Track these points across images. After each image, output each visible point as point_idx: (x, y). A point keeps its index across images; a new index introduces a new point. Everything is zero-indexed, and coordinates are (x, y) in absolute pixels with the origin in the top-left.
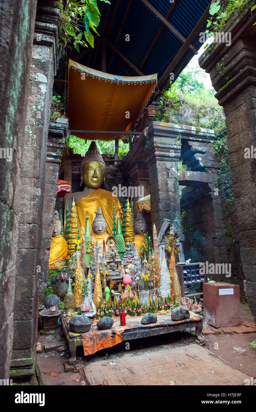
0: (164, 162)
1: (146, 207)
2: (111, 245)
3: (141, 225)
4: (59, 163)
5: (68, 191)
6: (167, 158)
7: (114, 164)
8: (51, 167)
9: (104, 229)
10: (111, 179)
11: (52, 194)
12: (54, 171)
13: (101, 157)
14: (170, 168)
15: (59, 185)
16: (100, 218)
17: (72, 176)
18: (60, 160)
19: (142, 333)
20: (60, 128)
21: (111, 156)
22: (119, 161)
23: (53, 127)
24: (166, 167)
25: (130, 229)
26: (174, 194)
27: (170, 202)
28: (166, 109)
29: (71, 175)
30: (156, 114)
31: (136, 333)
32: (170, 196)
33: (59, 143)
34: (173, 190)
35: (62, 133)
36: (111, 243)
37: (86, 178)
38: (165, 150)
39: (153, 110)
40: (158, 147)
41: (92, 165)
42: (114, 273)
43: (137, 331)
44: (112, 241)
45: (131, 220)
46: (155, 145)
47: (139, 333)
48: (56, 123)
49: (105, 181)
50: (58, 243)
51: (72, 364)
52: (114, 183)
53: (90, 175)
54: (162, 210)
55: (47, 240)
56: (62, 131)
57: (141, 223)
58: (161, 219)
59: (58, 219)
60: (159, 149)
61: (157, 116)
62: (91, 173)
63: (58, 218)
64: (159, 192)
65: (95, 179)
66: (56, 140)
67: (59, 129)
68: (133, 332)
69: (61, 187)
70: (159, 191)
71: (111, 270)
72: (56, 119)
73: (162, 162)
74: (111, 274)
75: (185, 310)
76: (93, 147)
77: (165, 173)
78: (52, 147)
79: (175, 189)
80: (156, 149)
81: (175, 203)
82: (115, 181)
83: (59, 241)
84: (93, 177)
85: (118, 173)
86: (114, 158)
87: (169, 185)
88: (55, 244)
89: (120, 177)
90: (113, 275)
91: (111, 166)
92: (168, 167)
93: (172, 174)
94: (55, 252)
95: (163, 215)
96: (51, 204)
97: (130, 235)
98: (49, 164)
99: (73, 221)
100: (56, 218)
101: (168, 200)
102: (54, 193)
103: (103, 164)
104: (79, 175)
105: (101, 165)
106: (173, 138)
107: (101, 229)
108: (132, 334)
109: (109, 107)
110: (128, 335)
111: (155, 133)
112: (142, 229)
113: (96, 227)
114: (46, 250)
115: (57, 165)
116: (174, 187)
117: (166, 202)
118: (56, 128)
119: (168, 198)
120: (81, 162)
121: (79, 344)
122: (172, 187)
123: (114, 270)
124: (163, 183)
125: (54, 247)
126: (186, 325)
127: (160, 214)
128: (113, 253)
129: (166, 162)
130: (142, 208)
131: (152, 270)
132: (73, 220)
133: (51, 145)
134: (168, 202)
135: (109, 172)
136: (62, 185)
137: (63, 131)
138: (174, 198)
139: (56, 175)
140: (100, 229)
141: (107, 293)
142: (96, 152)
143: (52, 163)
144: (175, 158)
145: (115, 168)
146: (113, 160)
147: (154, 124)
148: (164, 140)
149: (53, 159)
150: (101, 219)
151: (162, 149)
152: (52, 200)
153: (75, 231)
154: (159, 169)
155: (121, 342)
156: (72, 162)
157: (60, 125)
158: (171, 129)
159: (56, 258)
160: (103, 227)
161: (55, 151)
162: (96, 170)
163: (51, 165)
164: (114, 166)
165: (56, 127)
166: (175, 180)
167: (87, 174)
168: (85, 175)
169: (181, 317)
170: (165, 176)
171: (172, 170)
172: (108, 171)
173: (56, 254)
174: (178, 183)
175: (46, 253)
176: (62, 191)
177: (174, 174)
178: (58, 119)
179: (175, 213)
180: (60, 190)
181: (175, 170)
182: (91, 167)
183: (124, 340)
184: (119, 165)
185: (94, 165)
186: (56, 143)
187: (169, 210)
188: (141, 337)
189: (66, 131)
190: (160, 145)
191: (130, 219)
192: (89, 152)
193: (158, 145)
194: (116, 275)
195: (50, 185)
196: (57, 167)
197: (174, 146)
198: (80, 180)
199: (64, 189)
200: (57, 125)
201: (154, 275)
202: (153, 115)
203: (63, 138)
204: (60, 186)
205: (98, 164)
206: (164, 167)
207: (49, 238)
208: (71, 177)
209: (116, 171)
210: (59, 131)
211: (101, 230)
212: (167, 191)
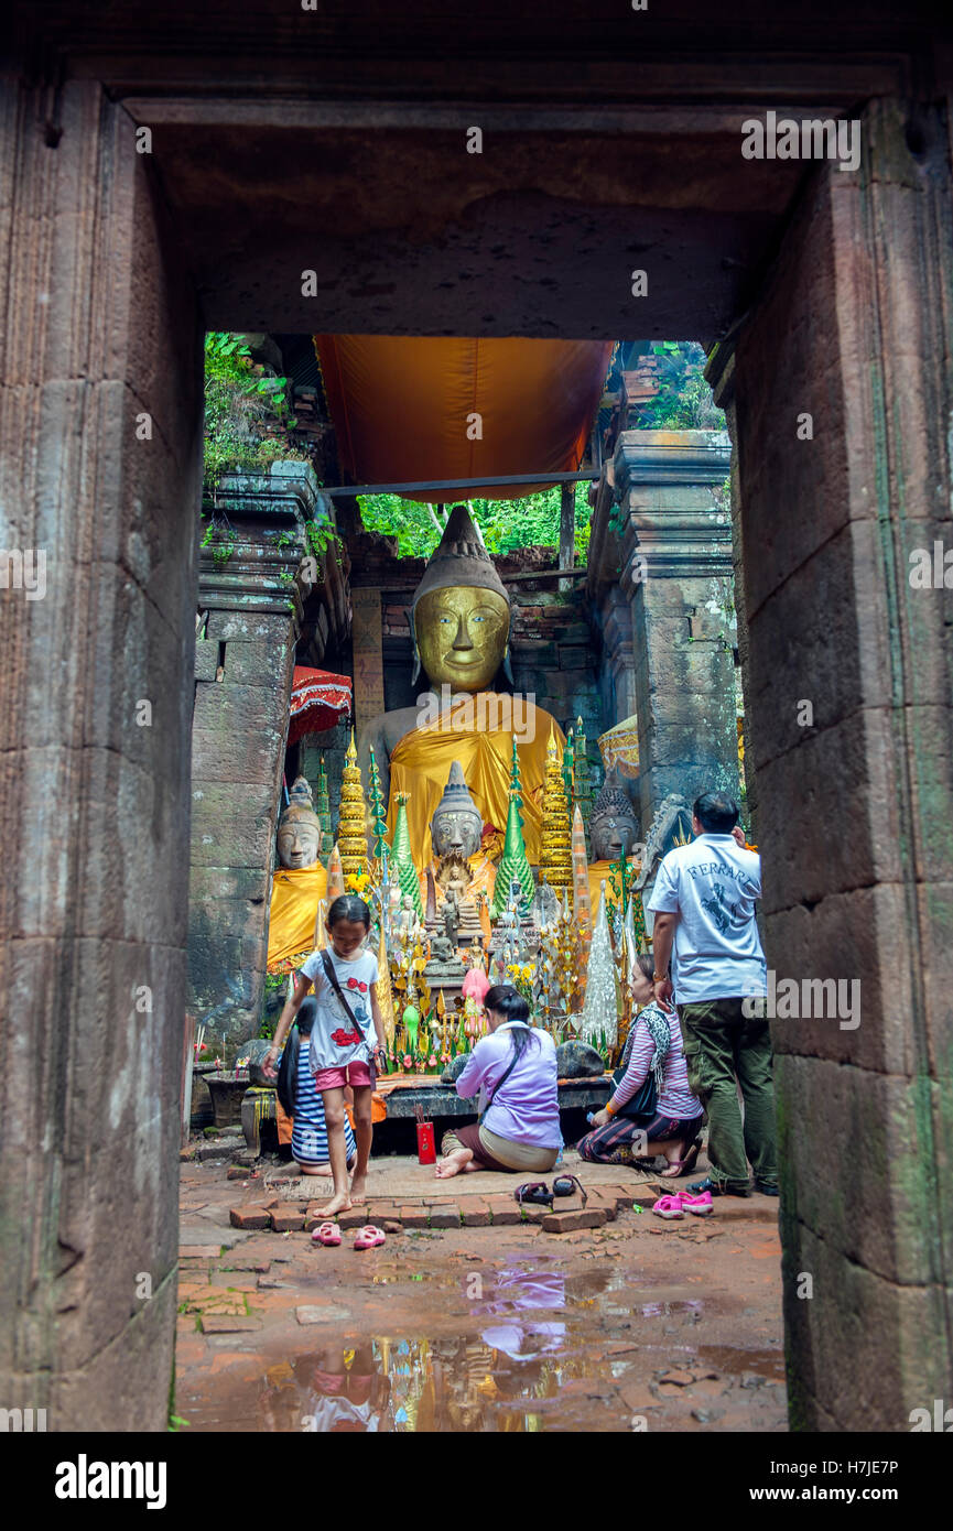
0: (675, 582)
1: (626, 753)
2: (454, 884)
3: (612, 823)
4: (288, 614)
5: (338, 707)
6: (686, 567)
7: (557, 589)
8: (261, 630)
9: (470, 842)
10: (542, 651)
11: (267, 718)
12: (271, 641)
13: (491, 567)
14: (700, 605)
15: (301, 687)
16: (457, 800)
17: (385, 648)
18: (293, 602)
19: (447, 1103)
20: (284, 493)
21: (547, 557)
22: (577, 576)
23: (261, 492)
24: (682, 601)
25: (557, 836)
26: (713, 701)
27: (695, 732)
28: (687, 374)
29: (379, 643)
30: (656, 392)
31: (428, 1101)
32: (697, 708)
33: (284, 545)
34: (709, 685)
35: (291, 510)
36: (453, 878)
37: (429, 654)
38: (678, 534)
39: (647, 380)
40: (647, 527)
41: (451, 603)
42: (444, 970)
43: (432, 1096)
44: (456, 869)
45: (558, 804)
46: (634, 519)
47: (436, 1101)
48: (268, 477)
49: (507, 662)
50: (305, 892)
51: (248, 1165)
52: (552, 664)
53: (442, 640)
54: (663, 763)
55: (253, 871)
56: (289, 503)
57: (612, 816)
58: (659, 794)
59: (308, 808)
60: (654, 534)
61: (658, 403)
62: (450, 630)
63: (308, 803)
64: (653, 696)
65: (463, 657)
66: (274, 535)
67: (280, 499)
68: (420, 1097)
69: (310, 695)
70: (652, 691)
71: (436, 961)
72: (270, 463)
73: (666, 583)
74: (433, 970)
75: (583, 1048)
76: (458, 528)
77: (678, 623)
78: (263, 560)
79: (717, 682)
80: (640, 535)
81: (716, 733)
82: (556, 659)
83: (314, 883)
84: (456, 649)
85: (569, 627)
86: (556, 565)
87: (692, 669)
88: (294, 896)
89: (580, 640)
90: (439, 975)
91: (545, 599)
92: (690, 599)
93: (704, 627)
94: (296, 920)
95: (667, 782)
96: (262, 751)
97: (555, 858)
98: (255, 617)
99: (348, 812)
100: (301, 805)
101: (687, 725)
102: (275, 715)
103: (498, 597)
104: (408, 645)
105: (484, 600)
106: (710, 485)
107: (458, 840)
108: (418, 1101)
109: (469, 389)
110: (403, 1103)
111: (633, 477)
112: (616, 839)
113: (441, 833)
114: (250, 903)
115: (284, 619)
116: (714, 676)
117: (681, 732)
118: (271, 495)
119: (688, 719)
120: (414, 591)
121: (268, 1115)
122: (706, 674)
123: (443, 960)
124: (669, 663)
125: (291, 903)
126: (587, 1093)
127: (655, 779)
128: (450, 907)
129: (682, 584)
130: (615, 759)
131: (561, 958)
132: (349, 807)
133: (260, 552)
134: (687, 731)
135: (533, 625)
136: (314, 688)
137: (294, 503)
138: (713, 718)
139: (279, 653)
140: (453, 842)
141: (409, 1023)
142: (470, 549)
143: (263, 616)
144: (721, 564)
145: (561, 605)
146: (554, 573)
147: (626, 442)
148: (673, 498)
149: (268, 600)
150: (457, 805)
151: (664, 534)
152: (268, 739)
153: (357, 847)
154: (652, 612)
155: (383, 1119)
156: (382, 593)
157: (282, 486)
158: (696, 455)
159: (296, 942)
160: (465, 831)
161: (271, 573)
162: (466, 621)
163: (262, 622)
164: (557, 598)
165: (270, 493)
166: (716, 647)
167: (432, 636)
168: (427, 642)
169: (569, 1067)
170: (678, 638)
171: (708, 610)
172: (532, 619)
173: (300, 926)
174: (731, 660)
175: (247, 913)
176: (315, 709)
177: (712, 624)
178: (277, 463)
179: (717, 771)
180: (307, 704)
181: (718, 611)
182: (447, 610)
183: (390, 1116)
184: (578, 592)
185: (459, 601)
186: (276, 544)
187: (692, 763)
188: (444, 1113)
189: (306, 501)
190: (653, 519)
191: (556, 799)
192: (443, 553)
193: (648, 518)
194: (450, 975)
195: (258, 690)
196: (284, 628)
197: (712, 517)
198: (411, 663)
199: (322, 701)
200: (274, 485)
201: (568, 974)
202: (645, 401)
203: (299, 526)
204: (306, 690)
205: (473, 596)
206: (674, 600)
207: (257, 864)
208: (380, 654)
209: (564, 617)
210: (282, 503)
211: (459, 845)
212: (685, 690)
